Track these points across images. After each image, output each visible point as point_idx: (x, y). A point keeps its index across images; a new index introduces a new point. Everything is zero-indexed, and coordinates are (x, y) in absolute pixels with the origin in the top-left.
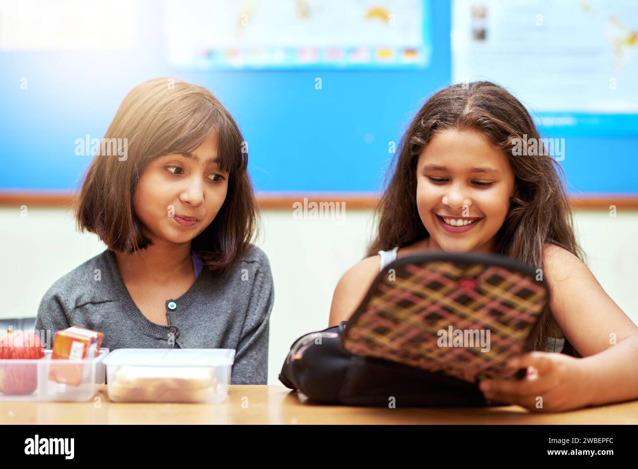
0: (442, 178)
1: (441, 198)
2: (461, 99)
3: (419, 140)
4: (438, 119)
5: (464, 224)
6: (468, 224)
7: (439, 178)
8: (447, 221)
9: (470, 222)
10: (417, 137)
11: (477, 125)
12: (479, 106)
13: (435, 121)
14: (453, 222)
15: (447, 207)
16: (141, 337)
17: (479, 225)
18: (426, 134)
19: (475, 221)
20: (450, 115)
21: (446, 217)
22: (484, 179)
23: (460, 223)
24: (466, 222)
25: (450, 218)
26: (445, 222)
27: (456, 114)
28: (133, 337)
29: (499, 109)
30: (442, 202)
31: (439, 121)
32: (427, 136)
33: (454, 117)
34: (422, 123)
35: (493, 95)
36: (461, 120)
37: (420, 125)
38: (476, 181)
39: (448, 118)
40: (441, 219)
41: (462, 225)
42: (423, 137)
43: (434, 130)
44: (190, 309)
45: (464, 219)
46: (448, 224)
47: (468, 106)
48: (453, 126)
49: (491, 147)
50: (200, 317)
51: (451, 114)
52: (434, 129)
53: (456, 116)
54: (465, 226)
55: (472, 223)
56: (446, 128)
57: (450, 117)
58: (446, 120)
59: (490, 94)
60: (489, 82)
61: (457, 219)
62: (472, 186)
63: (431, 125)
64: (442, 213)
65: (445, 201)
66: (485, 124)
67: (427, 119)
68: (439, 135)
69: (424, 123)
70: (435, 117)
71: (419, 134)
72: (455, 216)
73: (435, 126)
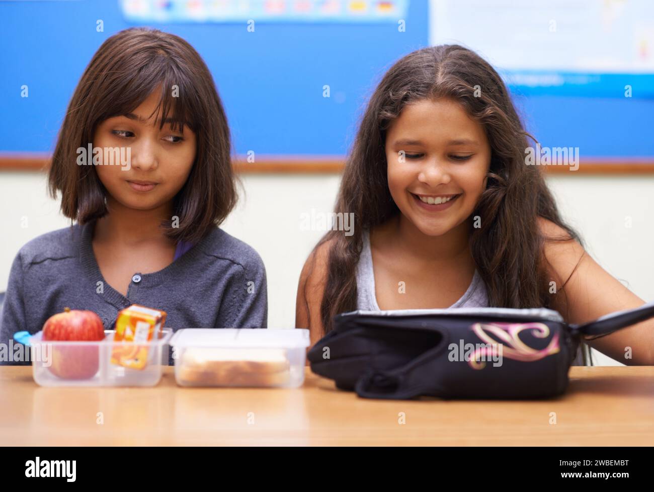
0: (418, 153)
1: (416, 175)
2: (432, 67)
3: (389, 114)
4: (409, 90)
5: (443, 202)
6: (447, 202)
7: (413, 154)
8: (424, 199)
9: (448, 199)
10: (386, 111)
11: (452, 94)
12: (453, 73)
13: (405, 93)
14: (430, 200)
15: (425, 185)
16: (91, 296)
17: (458, 201)
18: (397, 106)
19: (454, 198)
20: (422, 85)
21: (422, 196)
22: (462, 152)
23: (438, 200)
24: (444, 200)
25: (427, 196)
26: (422, 201)
27: (427, 83)
28: (83, 295)
29: (473, 75)
30: (418, 180)
31: (410, 92)
32: (398, 108)
33: (427, 87)
34: (391, 94)
35: (464, 60)
36: (436, 90)
37: (389, 97)
38: (453, 154)
39: (420, 89)
40: (417, 197)
41: (440, 203)
42: (393, 111)
43: (405, 102)
44: (154, 289)
45: (442, 197)
46: (425, 203)
47: (440, 74)
48: (425, 96)
49: (468, 117)
50: (159, 302)
51: (424, 83)
52: (407, 100)
53: (428, 86)
54: (444, 203)
55: (451, 200)
56: (417, 99)
57: (423, 87)
58: (417, 90)
59: (461, 59)
60: (457, 46)
61: (435, 197)
62: (449, 160)
63: (401, 97)
64: (419, 191)
65: (422, 178)
66: (460, 93)
67: (396, 91)
68: (410, 107)
69: (393, 95)
70: (405, 88)
71: (387, 107)
72: (433, 195)
73: (406, 98)
